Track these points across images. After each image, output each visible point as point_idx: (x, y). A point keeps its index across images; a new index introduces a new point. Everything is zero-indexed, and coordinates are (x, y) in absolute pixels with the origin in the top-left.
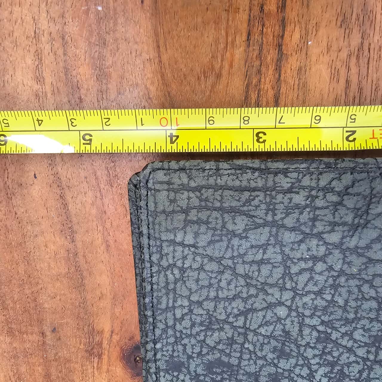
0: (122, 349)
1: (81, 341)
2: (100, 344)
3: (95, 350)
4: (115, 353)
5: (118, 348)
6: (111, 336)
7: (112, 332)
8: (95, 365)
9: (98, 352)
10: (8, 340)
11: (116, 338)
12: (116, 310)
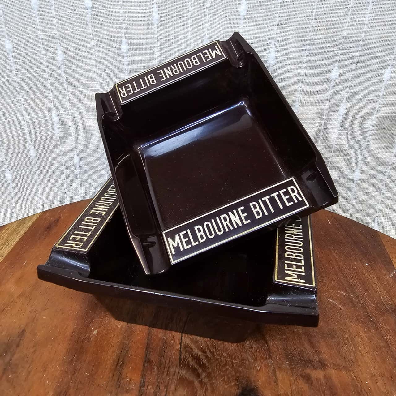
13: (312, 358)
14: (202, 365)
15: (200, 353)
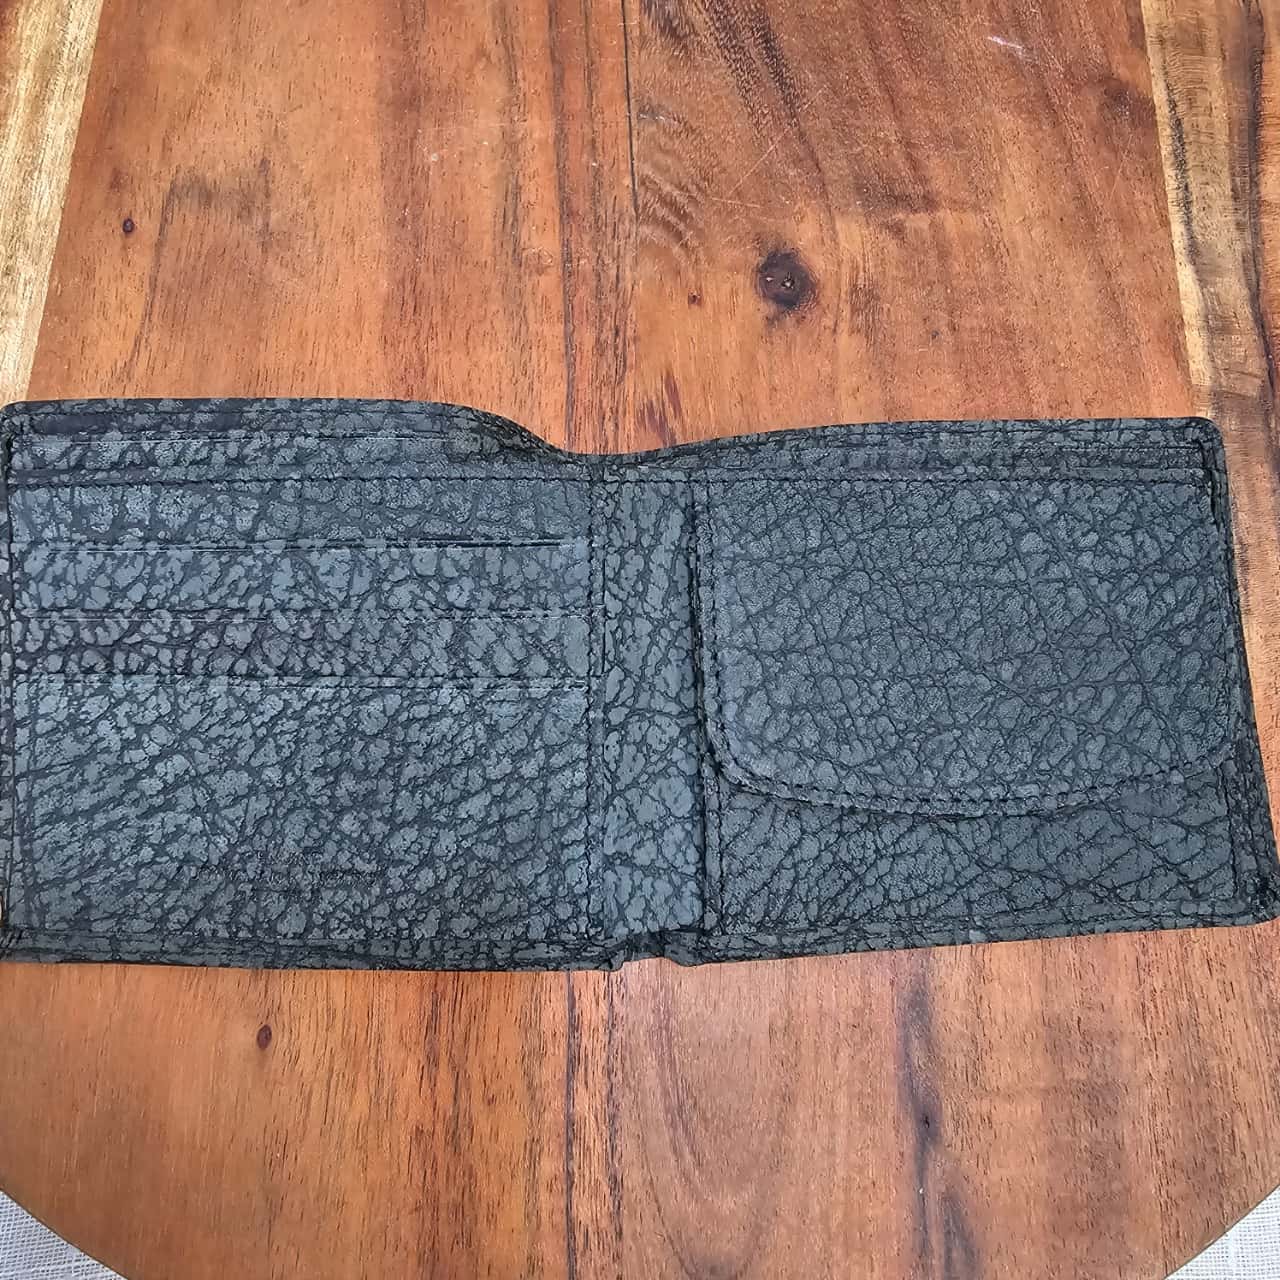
0: (817, 301)
1: (888, 316)
2: (855, 311)
3: (863, 299)
4: (828, 295)
5: (823, 302)
6: (836, 324)
7: (835, 331)
8: (862, 273)
9: (857, 296)
10: (1013, 319)
11: (828, 321)
12: (829, 369)
13: (910, 190)
14: (684, 217)
15: (676, 193)
